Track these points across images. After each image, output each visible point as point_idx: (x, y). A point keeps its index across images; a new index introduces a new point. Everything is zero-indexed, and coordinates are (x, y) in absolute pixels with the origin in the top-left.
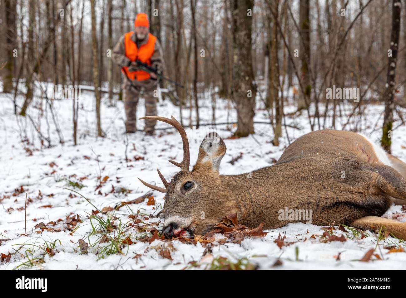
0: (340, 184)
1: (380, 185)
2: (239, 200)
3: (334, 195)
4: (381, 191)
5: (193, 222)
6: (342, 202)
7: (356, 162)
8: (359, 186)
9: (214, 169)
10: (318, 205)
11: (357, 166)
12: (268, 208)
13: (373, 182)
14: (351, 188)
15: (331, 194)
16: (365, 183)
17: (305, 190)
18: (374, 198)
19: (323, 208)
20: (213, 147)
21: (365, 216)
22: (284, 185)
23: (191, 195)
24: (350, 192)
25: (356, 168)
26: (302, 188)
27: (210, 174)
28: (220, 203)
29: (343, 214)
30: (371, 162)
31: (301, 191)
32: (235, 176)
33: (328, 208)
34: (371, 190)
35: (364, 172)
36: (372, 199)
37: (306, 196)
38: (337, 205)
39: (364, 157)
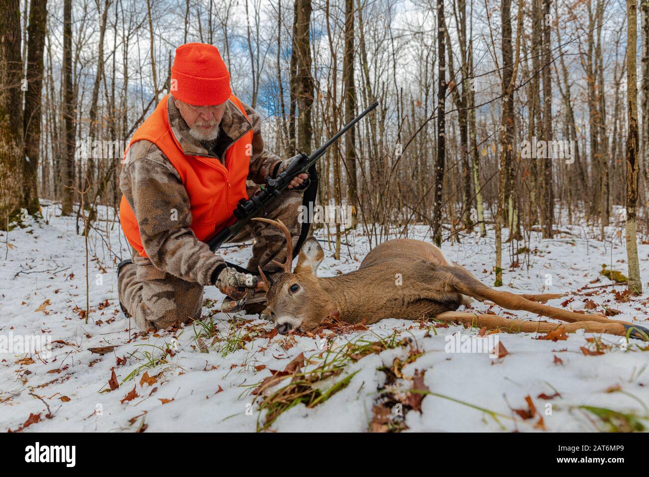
0: (420, 284)
1: (454, 284)
2: (336, 302)
3: (416, 293)
4: (454, 289)
5: (302, 323)
6: (424, 299)
7: (431, 264)
8: (437, 285)
9: (313, 273)
10: (403, 301)
11: (433, 268)
12: (360, 306)
13: (447, 281)
14: (429, 286)
15: (413, 292)
16: (442, 282)
17: (391, 289)
18: (449, 295)
19: (409, 303)
20: (311, 251)
21: (444, 311)
22: (372, 286)
23: (298, 297)
24: (429, 290)
25: (433, 269)
26: (388, 287)
27: (310, 278)
28: (322, 307)
29: (426, 309)
30: (442, 264)
31: (387, 290)
32: (329, 278)
33: (412, 303)
34: (446, 288)
35: (440, 273)
36: (448, 296)
37: (392, 294)
38: (419, 301)
39: (435, 261)
